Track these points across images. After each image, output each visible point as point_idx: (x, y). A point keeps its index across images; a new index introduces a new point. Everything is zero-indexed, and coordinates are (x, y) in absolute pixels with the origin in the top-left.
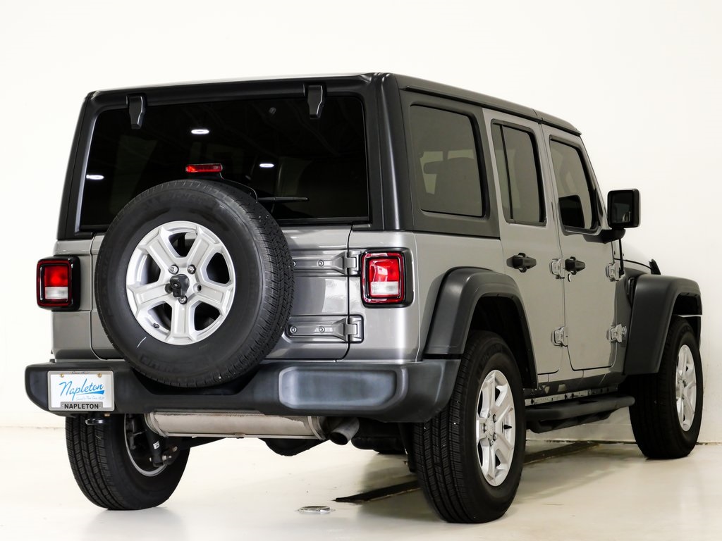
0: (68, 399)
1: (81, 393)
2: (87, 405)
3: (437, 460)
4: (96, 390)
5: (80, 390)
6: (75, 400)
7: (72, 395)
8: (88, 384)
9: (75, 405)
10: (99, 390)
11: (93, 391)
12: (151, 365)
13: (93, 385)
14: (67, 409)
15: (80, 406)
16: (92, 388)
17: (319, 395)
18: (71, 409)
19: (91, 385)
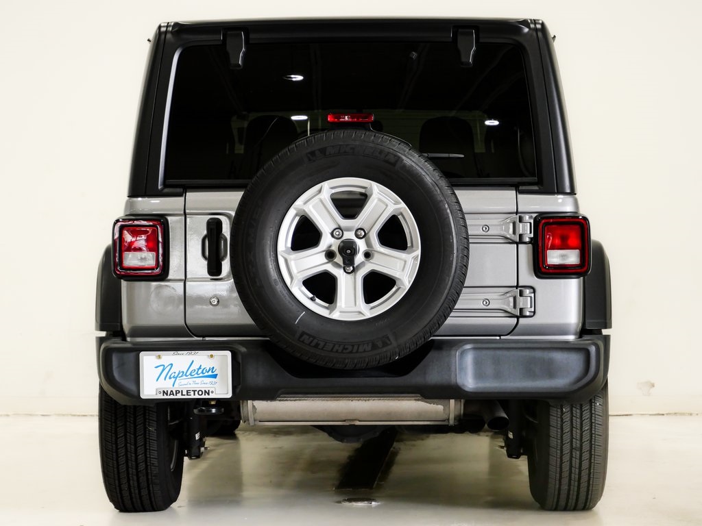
0: (167, 385)
1: (184, 377)
2: (194, 391)
3: (576, 443)
4: (206, 374)
5: (182, 374)
6: (177, 387)
7: (173, 380)
8: (195, 367)
9: (177, 392)
10: (210, 373)
11: (201, 375)
12: (313, 344)
13: (202, 367)
14: (165, 397)
15: (185, 393)
16: (200, 371)
17: (497, 375)
18: (172, 397)
19: (200, 368)
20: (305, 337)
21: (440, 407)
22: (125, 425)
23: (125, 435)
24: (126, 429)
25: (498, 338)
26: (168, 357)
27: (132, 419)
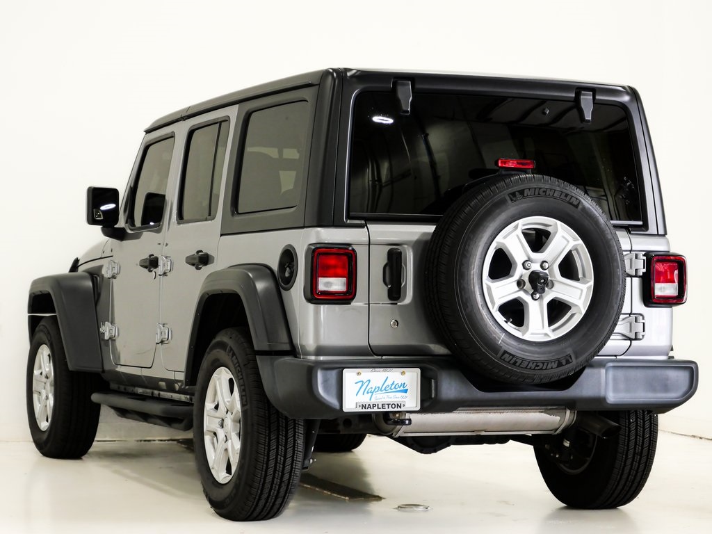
0: (365, 399)
1: (380, 392)
2: (388, 405)
4: (399, 389)
5: (379, 389)
6: (373, 401)
7: (370, 394)
8: (389, 382)
9: (374, 405)
10: (402, 388)
11: (394, 390)
13: (395, 383)
14: (364, 410)
15: (380, 406)
16: (393, 386)
18: (369, 410)
19: (393, 384)
20: (506, 355)
21: (558, 418)
22: (278, 438)
23: (277, 448)
24: (278, 442)
25: (615, 358)
26: (367, 374)
27: (284, 433)
